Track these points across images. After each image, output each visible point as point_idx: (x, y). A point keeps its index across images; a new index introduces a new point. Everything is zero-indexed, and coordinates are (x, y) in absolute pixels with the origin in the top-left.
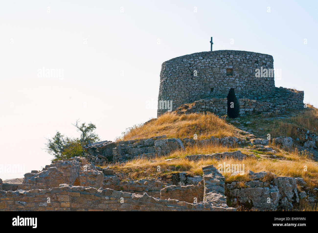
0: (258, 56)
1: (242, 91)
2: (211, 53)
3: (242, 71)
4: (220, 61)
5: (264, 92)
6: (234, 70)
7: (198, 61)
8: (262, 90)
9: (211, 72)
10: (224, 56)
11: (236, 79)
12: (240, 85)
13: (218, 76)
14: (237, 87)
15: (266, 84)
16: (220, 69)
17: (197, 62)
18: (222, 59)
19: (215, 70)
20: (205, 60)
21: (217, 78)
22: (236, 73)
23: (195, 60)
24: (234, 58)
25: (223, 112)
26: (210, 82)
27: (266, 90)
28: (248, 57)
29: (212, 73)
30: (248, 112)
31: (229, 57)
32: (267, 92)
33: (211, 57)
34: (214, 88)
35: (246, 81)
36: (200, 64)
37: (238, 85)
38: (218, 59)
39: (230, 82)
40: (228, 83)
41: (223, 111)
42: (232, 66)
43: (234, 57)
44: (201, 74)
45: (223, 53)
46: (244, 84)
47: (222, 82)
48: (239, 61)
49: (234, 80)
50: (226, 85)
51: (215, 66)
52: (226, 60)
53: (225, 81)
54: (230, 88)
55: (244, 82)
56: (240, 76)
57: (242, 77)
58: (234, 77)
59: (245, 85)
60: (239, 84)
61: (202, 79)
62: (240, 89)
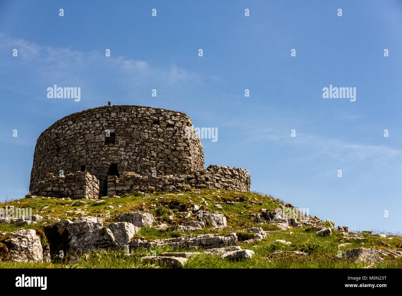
0: (159, 114)
1: (129, 167)
2: (84, 114)
3: (130, 136)
4: (96, 123)
5: (170, 168)
6: (116, 135)
7: (66, 127)
8: (167, 166)
9: (82, 142)
10: (102, 115)
11: (120, 149)
12: (127, 158)
13: (93, 146)
14: (121, 161)
15: (174, 156)
16: (95, 136)
17: (66, 129)
18: (100, 120)
19: (88, 137)
20: (75, 125)
21: (91, 149)
22: (120, 139)
23: (64, 127)
24: (117, 117)
25: (79, 195)
26: (81, 157)
27: (174, 166)
28: (141, 115)
29: (84, 143)
30: (120, 192)
31: (110, 116)
32: (176, 169)
33: (84, 119)
34: (85, 165)
35: (137, 151)
36: (69, 132)
37: (122, 158)
38: (92, 121)
39: (111, 154)
40: (106, 156)
41: (80, 193)
42: (114, 129)
43: (117, 115)
44: (69, 146)
45: (101, 111)
46: (133, 155)
47: (98, 155)
48: (125, 121)
49: (117, 150)
50: (104, 158)
51: (88, 132)
52: (104, 122)
53: (102, 153)
54: (109, 163)
55: (133, 153)
56: (127, 144)
57: (130, 145)
58: (116, 145)
59: (134, 158)
60: (125, 156)
61: (70, 153)
62: (126, 164)
